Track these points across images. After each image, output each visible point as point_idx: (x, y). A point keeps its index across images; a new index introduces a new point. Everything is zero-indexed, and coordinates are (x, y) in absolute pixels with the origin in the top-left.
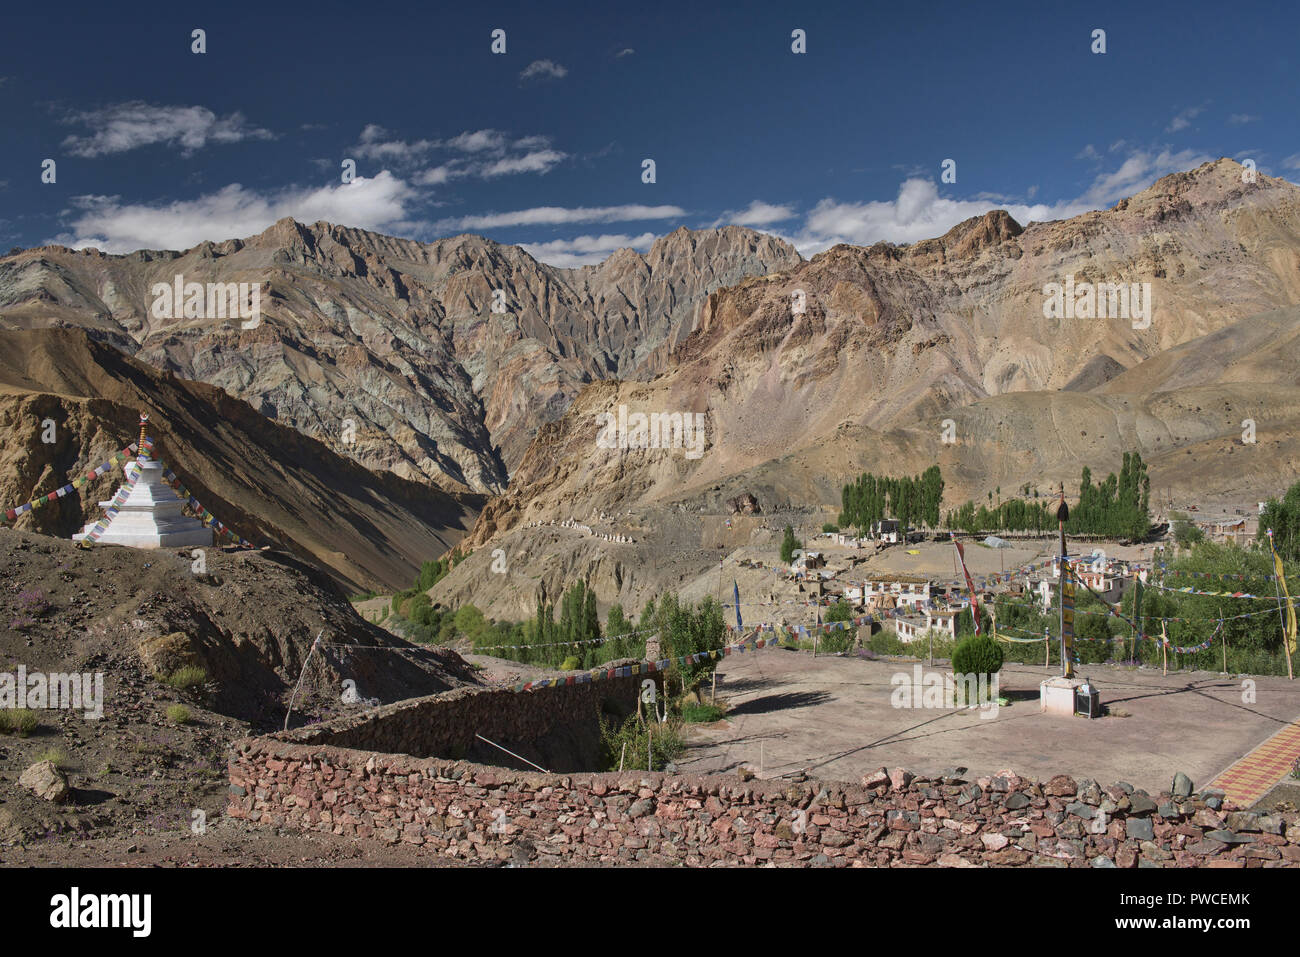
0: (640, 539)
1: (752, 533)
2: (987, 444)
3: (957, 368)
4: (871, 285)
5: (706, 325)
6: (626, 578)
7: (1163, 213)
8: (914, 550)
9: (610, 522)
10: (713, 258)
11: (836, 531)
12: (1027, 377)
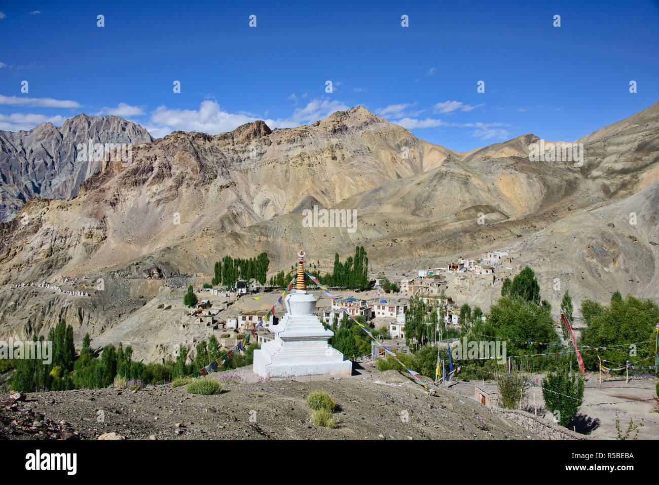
0: (93, 294)
1: (160, 289)
2: (279, 240)
3: (241, 200)
4: (196, 153)
5: (103, 170)
6: (85, 317)
7: (335, 130)
8: (257, 297)
9: (73, 284)
10: (100, 133)
11: (211, 287)
12: (274, 205)
